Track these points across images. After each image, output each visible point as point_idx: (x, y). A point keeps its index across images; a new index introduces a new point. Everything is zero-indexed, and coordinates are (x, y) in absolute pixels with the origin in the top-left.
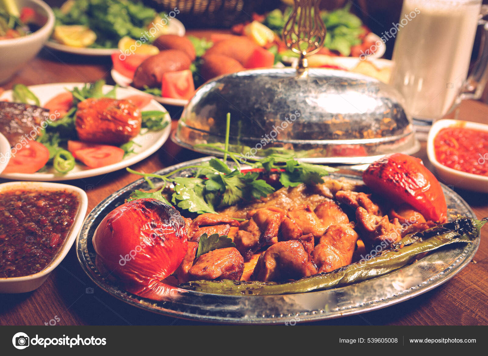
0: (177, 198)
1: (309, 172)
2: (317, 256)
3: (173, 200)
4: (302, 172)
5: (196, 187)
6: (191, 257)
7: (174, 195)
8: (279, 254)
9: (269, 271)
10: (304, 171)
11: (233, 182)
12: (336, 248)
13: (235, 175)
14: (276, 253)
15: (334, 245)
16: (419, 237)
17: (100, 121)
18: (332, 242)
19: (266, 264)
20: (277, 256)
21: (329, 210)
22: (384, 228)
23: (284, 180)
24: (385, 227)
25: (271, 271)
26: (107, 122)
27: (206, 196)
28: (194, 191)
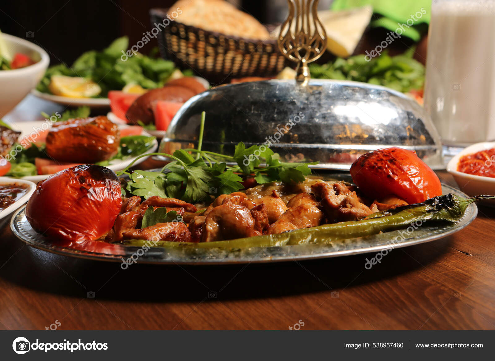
0: (132, 186)
1: (287, 169)
2: (272, 230)
3: (129, 188)
4: (281, 170)
5: (157, 179)
6: (129, 223)
7: (130, 183)
8: (221, 216)
9: (209, 234)
10: (283, 169)
11: (197, 172)
12: (295, 224)
13: (199, 165)
14: (218, 215)
15: (292, 221)
16: (389, 212)
17: (72, 137)
18: (290, 218)
19: (207, 226)
20: (219, 219)
21: (301, 200)
22: (350, 204)
23: (261, 180)
24: (352, 202)
25: (212, 234)
26: (80, 138)
27: (167, 189)
28: (155, 183)
